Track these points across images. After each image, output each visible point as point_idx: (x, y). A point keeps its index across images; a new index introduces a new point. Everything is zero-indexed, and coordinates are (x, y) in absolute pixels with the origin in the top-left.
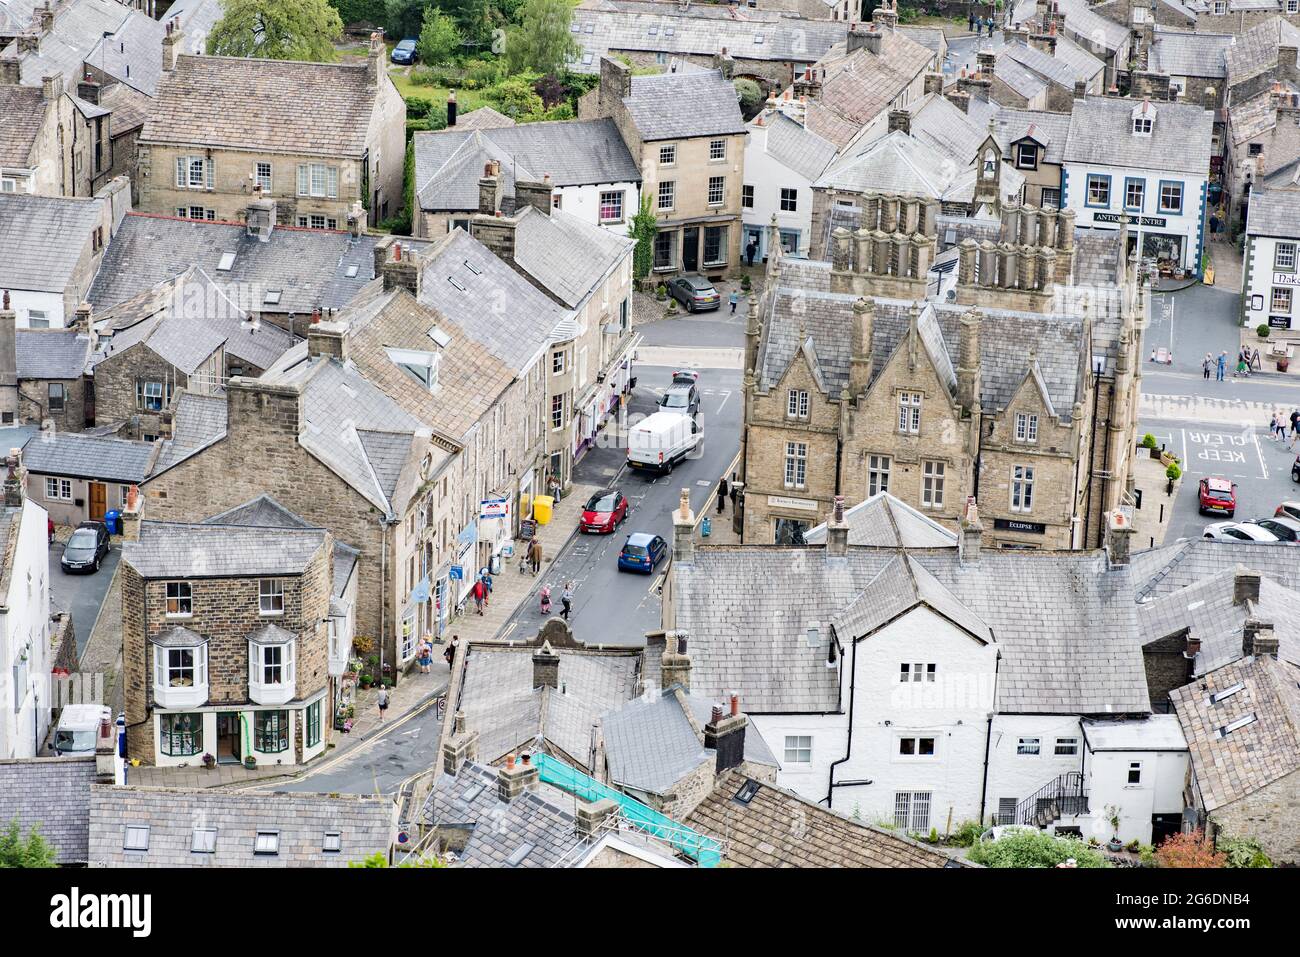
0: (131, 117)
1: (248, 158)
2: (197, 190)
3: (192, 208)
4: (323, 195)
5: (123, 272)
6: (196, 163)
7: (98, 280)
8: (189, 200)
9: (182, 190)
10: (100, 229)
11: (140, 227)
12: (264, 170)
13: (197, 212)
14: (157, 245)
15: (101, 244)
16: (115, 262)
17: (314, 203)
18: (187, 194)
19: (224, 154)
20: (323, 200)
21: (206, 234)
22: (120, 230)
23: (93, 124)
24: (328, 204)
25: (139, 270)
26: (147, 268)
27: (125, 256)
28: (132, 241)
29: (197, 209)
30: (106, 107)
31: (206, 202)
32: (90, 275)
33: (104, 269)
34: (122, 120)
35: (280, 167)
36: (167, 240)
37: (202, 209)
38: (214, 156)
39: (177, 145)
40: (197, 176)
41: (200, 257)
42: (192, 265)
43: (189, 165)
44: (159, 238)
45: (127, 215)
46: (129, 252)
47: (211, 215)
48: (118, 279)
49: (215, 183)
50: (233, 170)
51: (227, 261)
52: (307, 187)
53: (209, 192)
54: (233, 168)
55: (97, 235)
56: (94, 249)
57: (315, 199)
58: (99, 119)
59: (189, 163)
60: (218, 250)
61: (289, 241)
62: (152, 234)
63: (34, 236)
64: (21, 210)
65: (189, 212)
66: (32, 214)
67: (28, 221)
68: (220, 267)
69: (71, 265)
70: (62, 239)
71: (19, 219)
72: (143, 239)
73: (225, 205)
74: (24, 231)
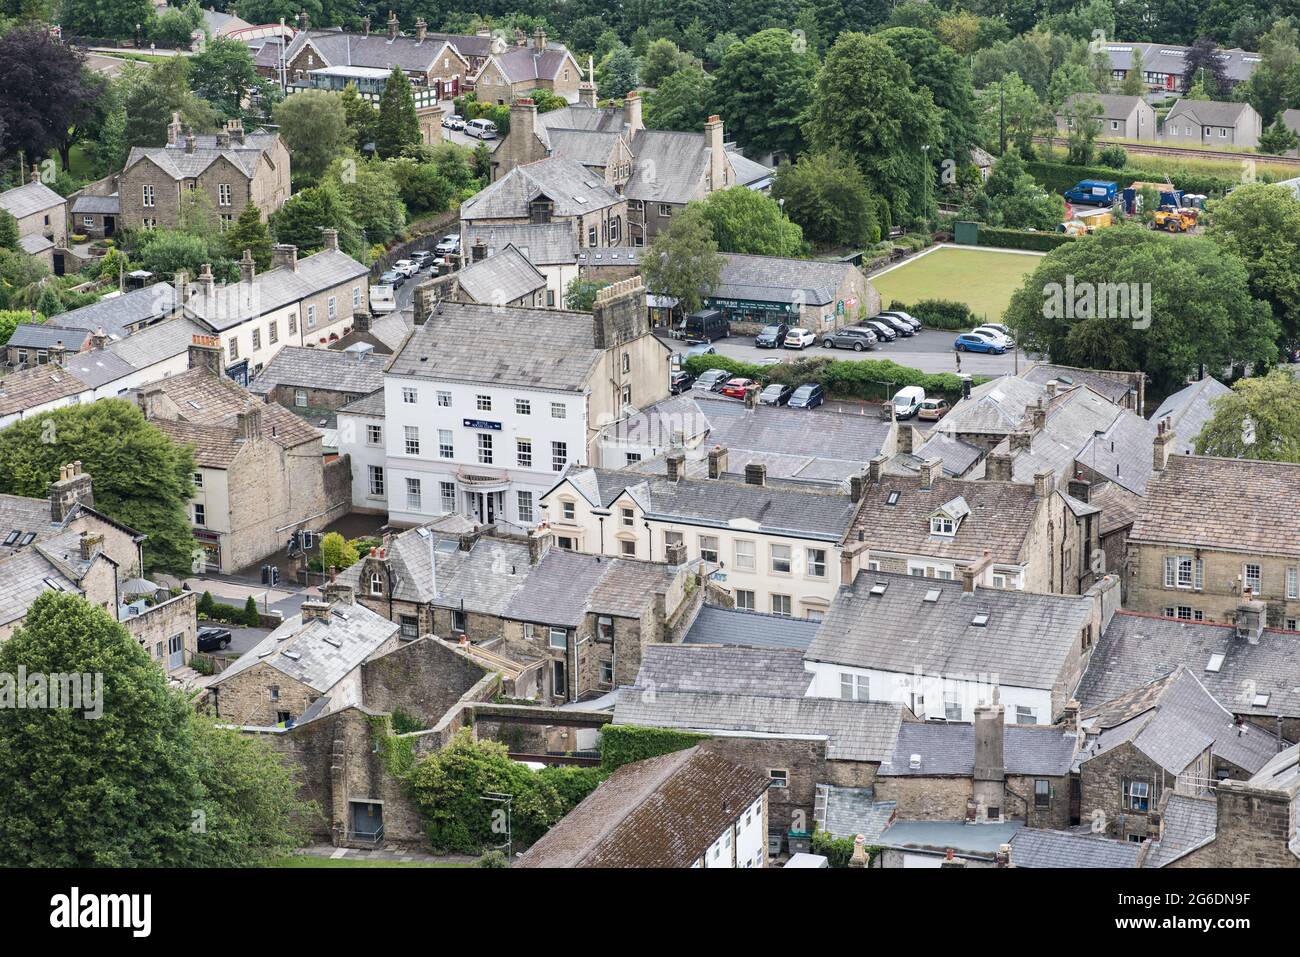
0: (1121, 515)
1: (1237, 559)
2: (1185, 591)
3: (1180, 608)
5: (1111, 670)
6: (1185, 563)
7: (1086, 678)
8: (1177, 601)
9: (1170, 590)
10: (1089, 627)
11: (1129, 626)
12: (1254, 572)
13: (1185, 612)
14: (1145, 644)
15: (1089, 642)
16: (1104, 660)
18: (1175, 594)
19: (1214, 555)
21: (1195, 635)
22: (1109, 629)
23: (1083, 522)
25: (1127, 669)
26: (1135, 667)
27: (1114, 654)
28: (1121, 640)
29: (1185, 609)
30: (1096, 505)
31: (1194, 602)
32: (1078, 672)
33: (1092, 666)
34: (1111, 519)
35: (1270, 569)
36: (1156, 640)
37: (1189, 609)
38: (1205, 557)
39: (1167, 545)
40: (1186, 576)
41: (1188, 658)
42: (1181, 666)
43: (1178, 565)
44: (1148, 637)
45: (1117, 613)
46: (1118, 650)
47: (1199, 616)
48: (1106, 677)
49: (1204, 584)
50: (1223, 571)
51: (1215, 662)
53: (1198, 592)
54: (1221, 568)
55: (1087, 633)
56: (1083, 647)
58: (1089, 517)
59: (1178, 562)
60: (1206, 651)
61: (1279, 644)
62: (1141, 634)
63: (1024, 632)
64: (1011, 606)
65: (1176, 612)
66: (1022, 611)
67: (1019, 617)
68: (1208, 668)
69: (1060, 663)
70: (1051, 636)
71: (1010, 615)
72: (1132, 639)
73: (1213, 606)
74: (1014, 627)
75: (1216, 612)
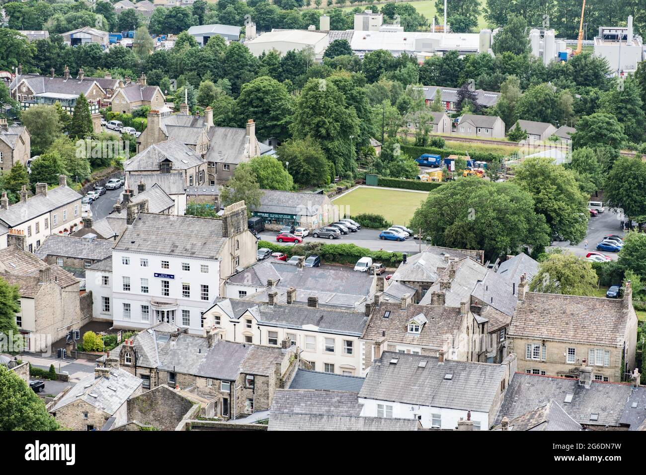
0: (496, 323)
1: (564, 345)
2: (536, 361)
3: (534, 370)
4: (602, 365)
5: (515, 402)
6: (537, 347)
7: (503, 406)
8: (532, 366)
9: (529, 361)
10: (504, 380)
11: (523, 379)
12: (572, 351)
13: (536, 372)
14: (532, 388)
15: (504, 388)
16: (511, 397)
17: (597, 369)
18: (532, 363)
19: (552, 343)
20: (602, 367)
21: (557, 384)
22: (512, 381)
23: (481, 326)
24: (604, 369)
25: (524, 401)
26: (528, 400)
27: (516, 394)
28: (519, 387)
29: (536, 370)
30: (485, 317)
31: (541, 367)
32: (499, 403)
33: (506, 400)
34: (492, 325)
35: (581, 351)
36: (538, 386)
37: (538, 371)
38: (547, 344)
39: (527, 338)
40: (536, 354)
41: (555, 396)
42: (551, 400)
43: (533, 348)
44: (533, 385)
45: (516, 373)
46: (518, 392)
47: (543, 373)
48: (513, 405)
49: (546, 357)
50: (556, 351)
51: (569, 398)
52: (594, 361)
53: (543, 362)
54: (555, 350)
55: (503, 383)
56: (502, 390)
57: (598, 366)
58: (483, 324)
59: (533, 347)
60: (564, 392)
61: (601, 389)
62: (529, 383)
63: (472, 383)
64: (464, 369)
65: (532, 372)
66: (470, 372)
67: (468, 375)
68: (566, 401)
69: (492, 398)
70: (486, 385)
71: (463, 374)
72: (524, 386)
73: (551, 369)
74: (466, 380)
75: (552, 372)
